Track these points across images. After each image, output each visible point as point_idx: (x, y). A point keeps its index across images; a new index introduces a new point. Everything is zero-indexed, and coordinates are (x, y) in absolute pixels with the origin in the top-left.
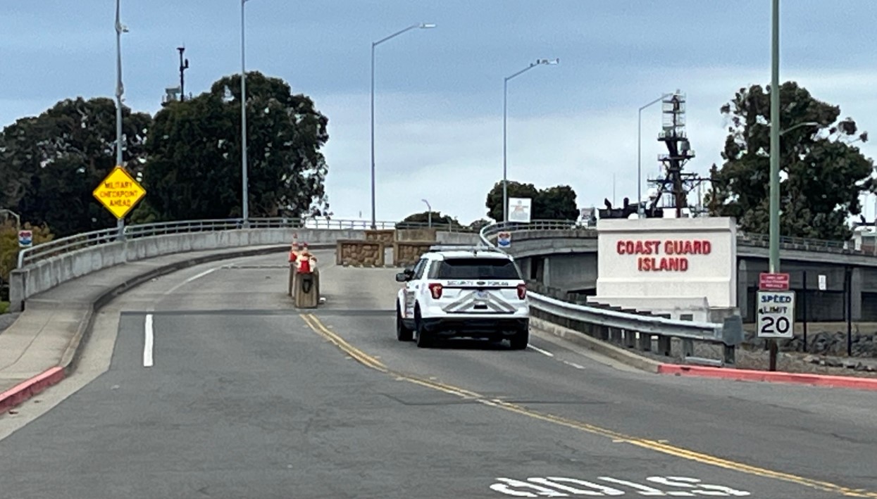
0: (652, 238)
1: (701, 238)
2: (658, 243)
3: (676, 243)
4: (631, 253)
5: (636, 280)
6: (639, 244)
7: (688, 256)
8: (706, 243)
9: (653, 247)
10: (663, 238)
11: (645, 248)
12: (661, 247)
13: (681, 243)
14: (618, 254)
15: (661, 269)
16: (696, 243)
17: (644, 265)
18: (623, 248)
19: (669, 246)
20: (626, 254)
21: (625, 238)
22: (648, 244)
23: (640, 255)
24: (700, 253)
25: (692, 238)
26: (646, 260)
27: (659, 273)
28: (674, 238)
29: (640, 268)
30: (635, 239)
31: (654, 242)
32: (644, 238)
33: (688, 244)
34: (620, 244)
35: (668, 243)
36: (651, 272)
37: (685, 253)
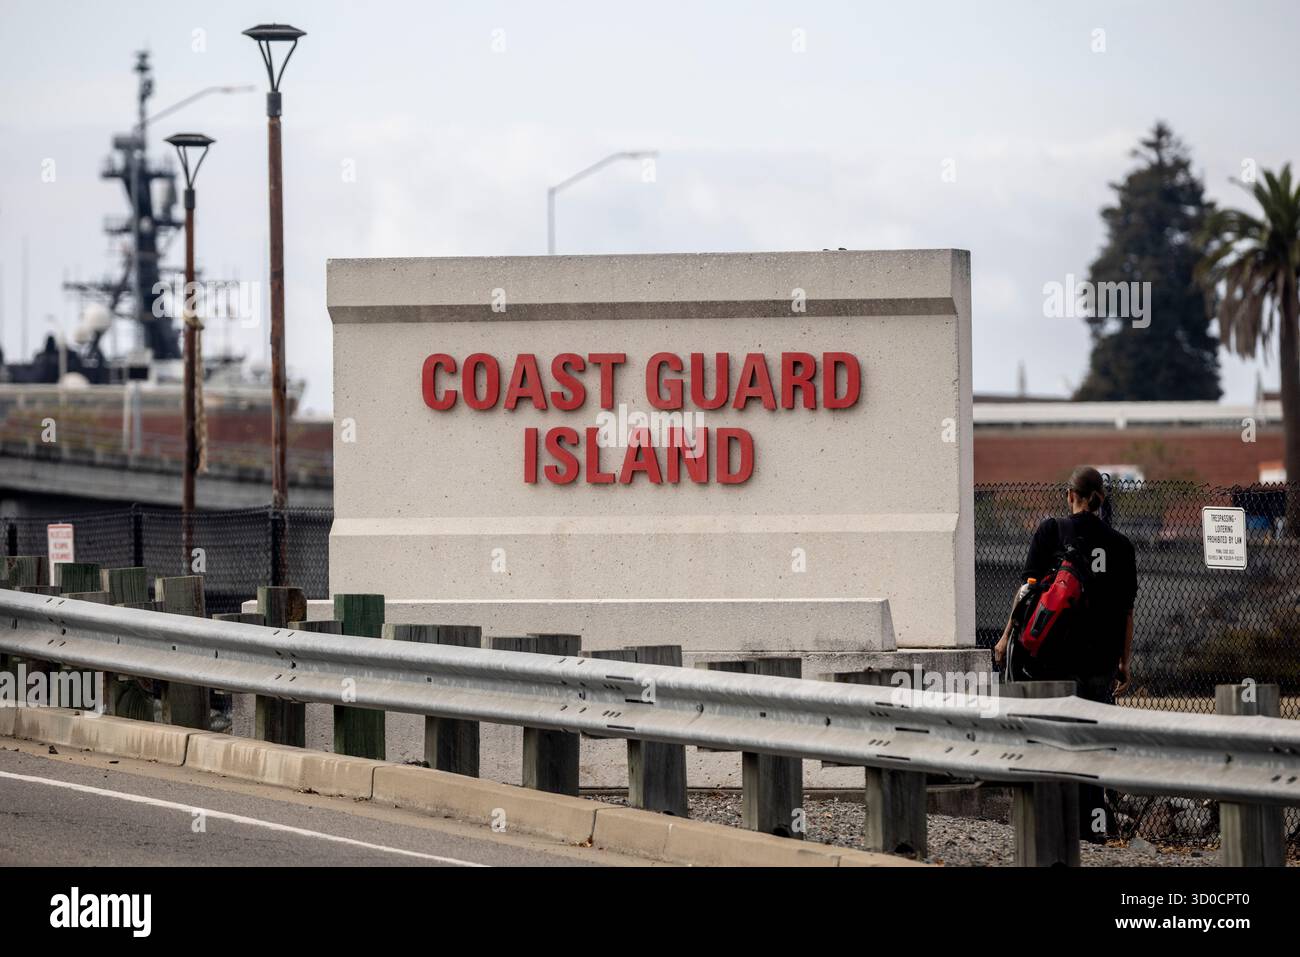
0: (587, 340)
1: (819, 340)
2: (612, 365)
3: (698, 360)
4: (488, 406)
5: (513, 526)
6: (527, 366)
7: (757, 422)
8: (840, 362)
9: (592, 382)
10: (640, 343)
11: (552, 385)
12: (633, 382)
13: (724, 361)
14: (426, 413)
15: (630, 477)
16: (795, 363)
17: (547, 460)
18: (450, 384)
19: (668, 375)
20: (464, 410)
21: (461, 341)
22: (568, 365)
23: (530, 417)
24: (812, 406)
25: (775, 342)
26: (559, 437)
27: (619, 495)
28: (686, 340)
29: (532, 476)
30: (506, 345)
31: (597, 360)
32: (548, 343)
33: (757, 366)
34: (436, 366)
35: (662, 363)
36: (583, 491)
37: (744, 405)
